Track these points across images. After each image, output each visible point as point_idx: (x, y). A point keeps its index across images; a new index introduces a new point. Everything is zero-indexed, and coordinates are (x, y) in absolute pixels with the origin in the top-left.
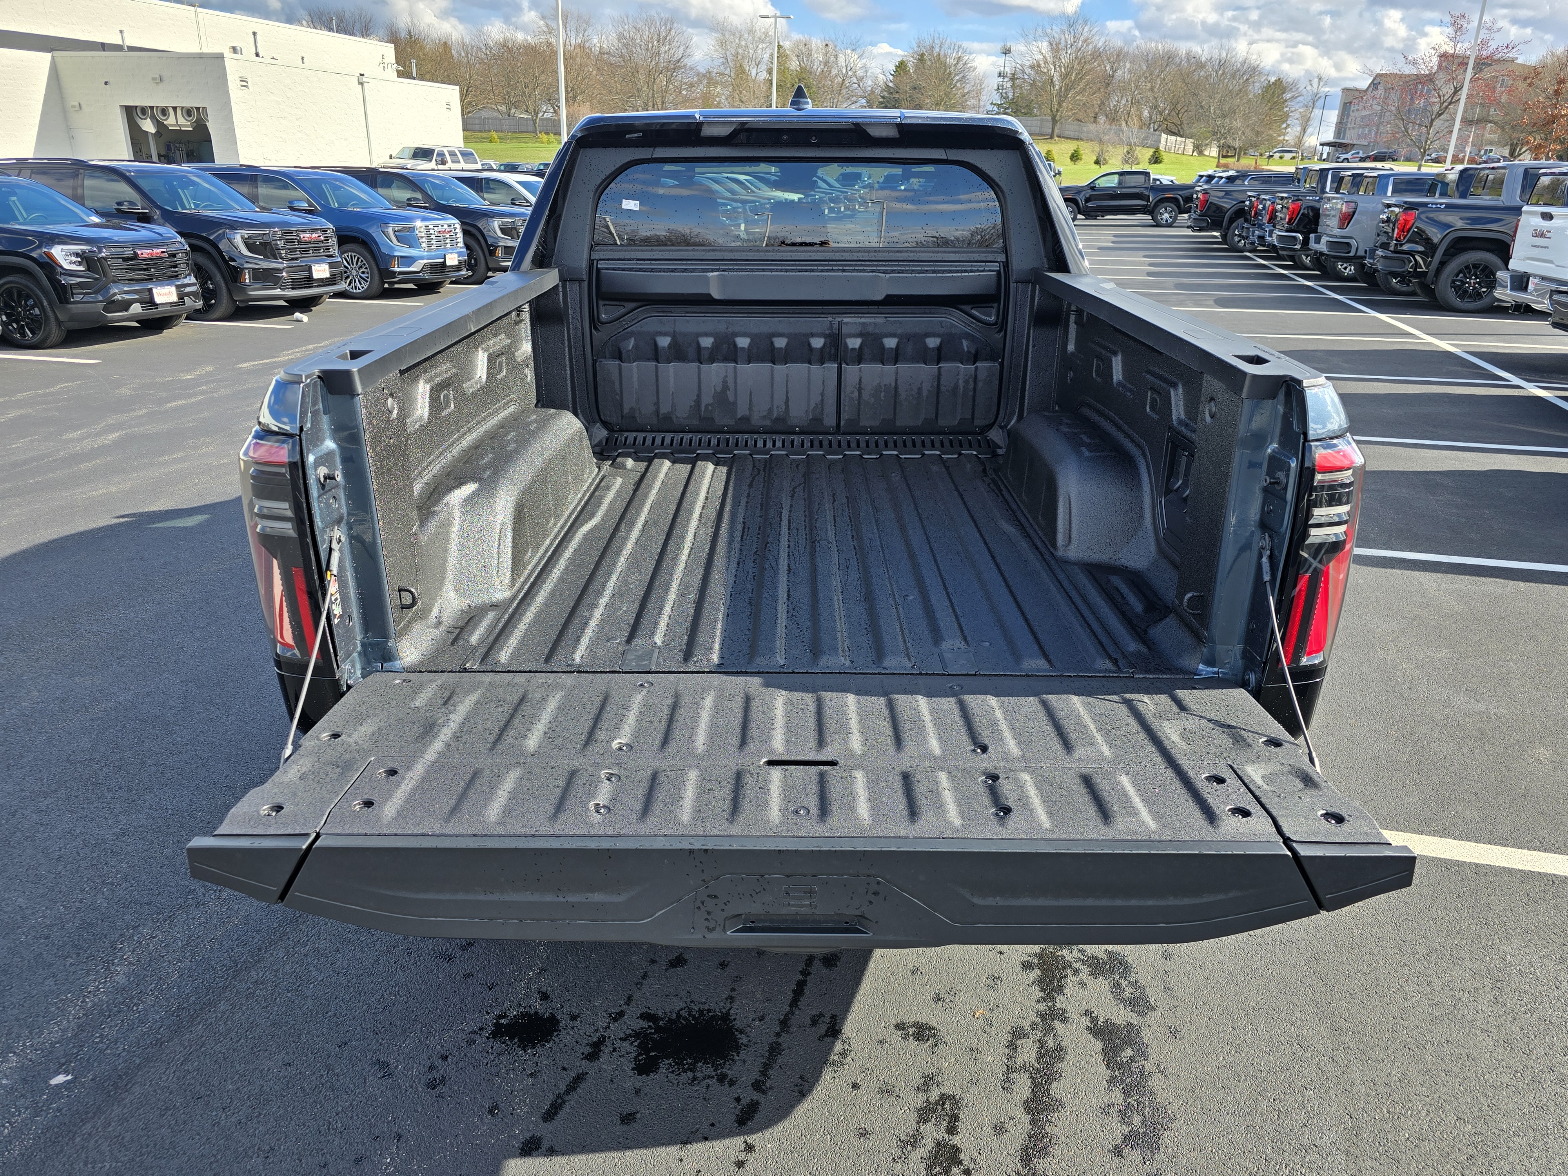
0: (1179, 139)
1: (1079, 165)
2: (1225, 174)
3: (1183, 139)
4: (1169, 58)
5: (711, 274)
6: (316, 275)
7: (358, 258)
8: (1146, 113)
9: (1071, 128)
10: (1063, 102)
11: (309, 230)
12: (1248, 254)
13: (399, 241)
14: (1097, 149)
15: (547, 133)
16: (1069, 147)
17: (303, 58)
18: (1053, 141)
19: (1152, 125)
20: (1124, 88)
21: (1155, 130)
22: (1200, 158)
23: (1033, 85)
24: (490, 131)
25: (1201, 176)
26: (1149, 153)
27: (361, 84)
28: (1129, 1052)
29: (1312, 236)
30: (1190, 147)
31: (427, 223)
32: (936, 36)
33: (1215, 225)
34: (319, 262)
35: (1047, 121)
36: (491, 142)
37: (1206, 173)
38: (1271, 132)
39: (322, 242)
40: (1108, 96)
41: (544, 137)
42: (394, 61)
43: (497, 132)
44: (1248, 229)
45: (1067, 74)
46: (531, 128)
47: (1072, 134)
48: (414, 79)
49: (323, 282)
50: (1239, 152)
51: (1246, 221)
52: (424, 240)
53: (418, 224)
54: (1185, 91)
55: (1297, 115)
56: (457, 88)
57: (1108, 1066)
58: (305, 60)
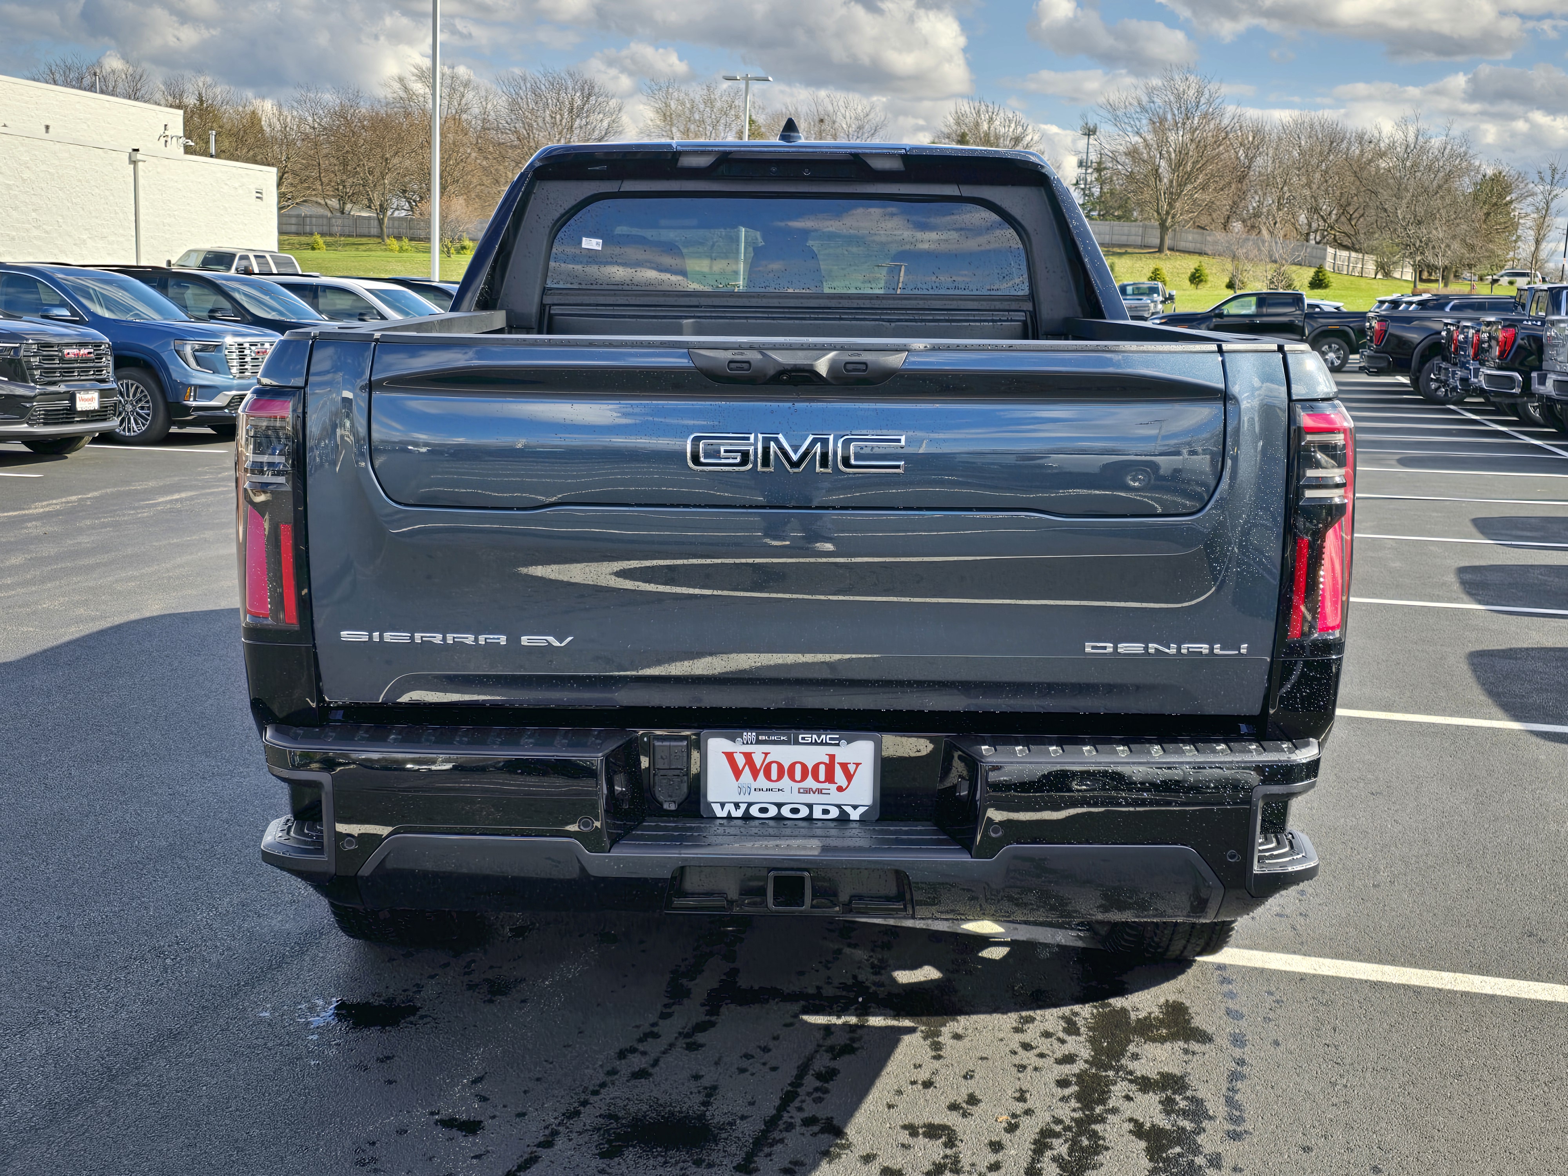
0: (1353, 254)
1: (1203, 291)
2: (1416, 299)
3: (1360, 256)
4: (1332, 143)
5: (685, 321)
6: (81, 406)
7: (137, 388)
8: (1302, 219)
9: (1189, 238)
10: (1175, 201)
11: (76, 344)
12: (1452, 407)
13: (198, 364)
14: (1229, 266)
15: (399, 238)
16: (1190, 264)
17: (47, 127)
18: (1162, 255)
19: (1312, 236)
20: (1267, 182)
21: (1317, 243)
22: (1385, 282)
23: (1131, 176)
24: (312, 234)
25: (1382, 302)
26: (1309, 273)
27: (134, 163)
28: (1178, 1150)
29: (1534, 375)
30: (1371, 267)
31: (240, 340)
33: (1399, 367)
34: (87, 390)
35: (1153, 227)
36: (313, 249)
37: (1389, 298)
38: (1491, 246)
39: (92, 361)
40: (1242, 195)
41: (394, 243)
42: (182, 134)
43: (323, 235)
44: (1446, 369)
45: (1179, 164)
46: (375, 231)
47: (1191, 246)
48: (212, 156)
49: (89, 416)
50: (1449, 273)
51: (1445, 359)
52: (235, 363)
53: (229, 340)
54: (1358, 188)
55: (1530, 223)
56: (274, 170)
57: (1151, 1160)
58: (51, 129)
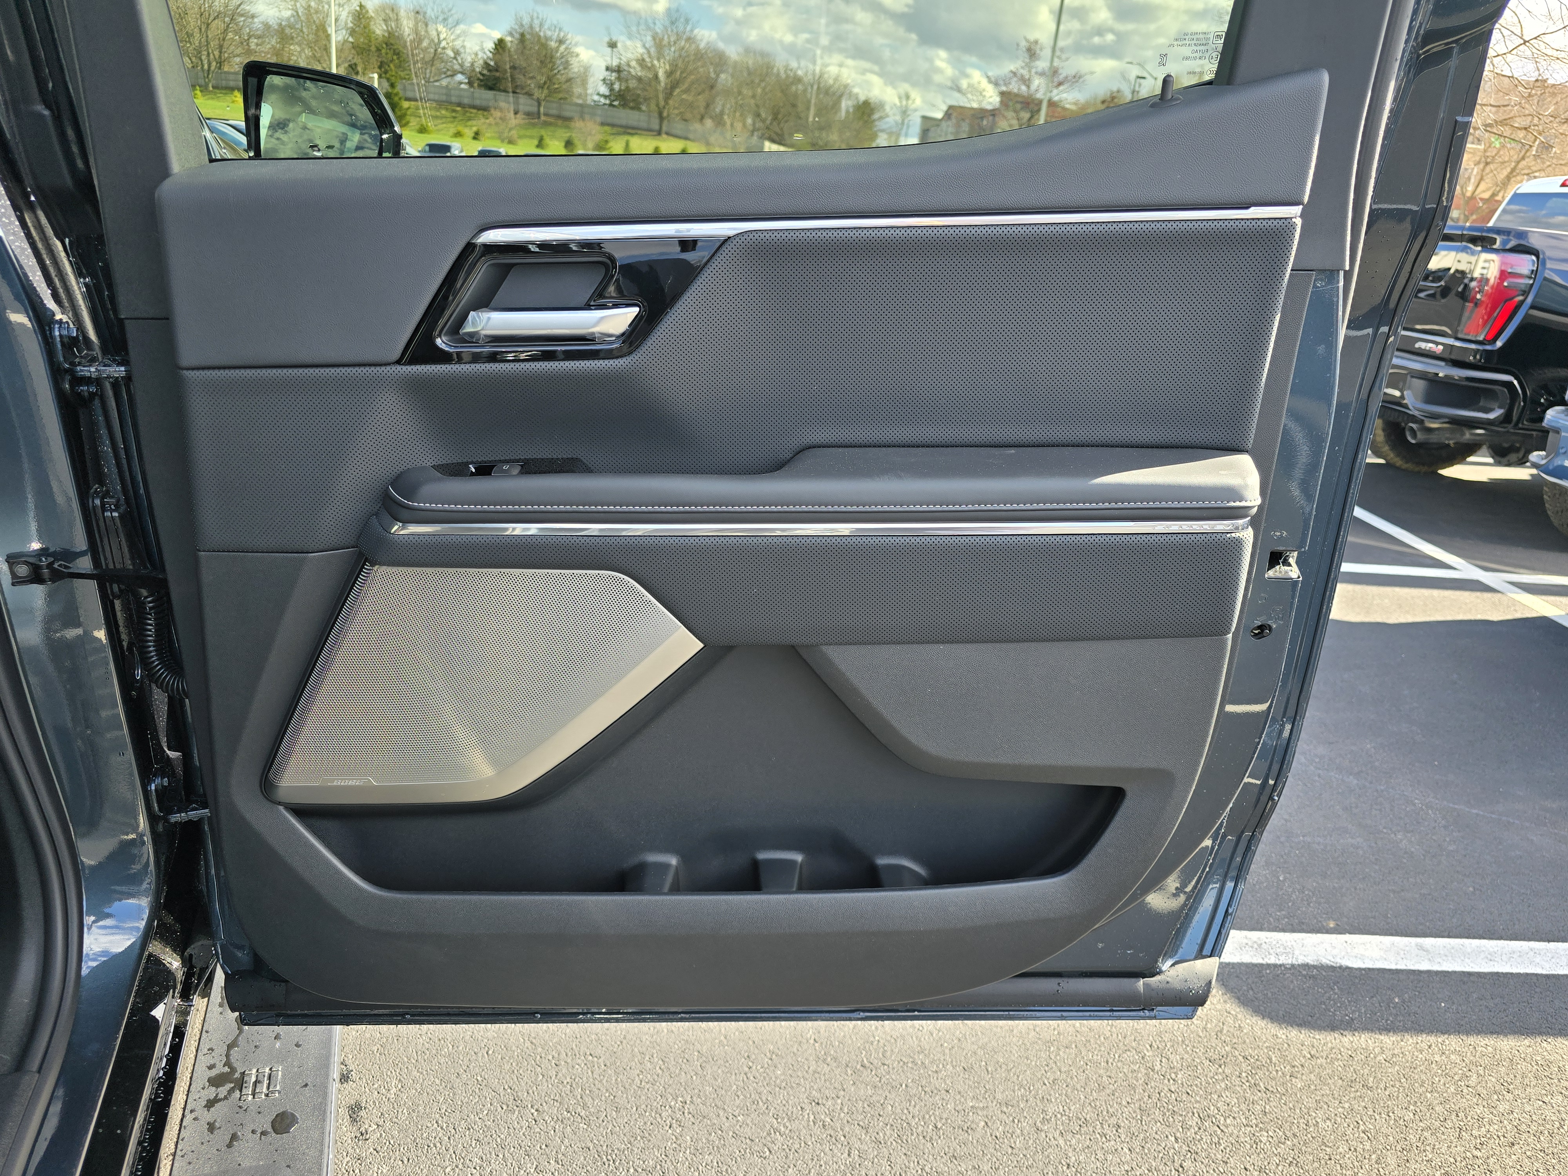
8: (749, 121)
9: (678, 126)
10: (669, 99)
16: (679, 145)
18: (661, 137)
19: (755, 131)
20: (727, 92)
21: (759, 138)
23: (639, 79)
32: (535, 15)
35: (654, 117)
40: (713, 99)
45: (672, 72)
47: (679, 133)
54: (784, 102)
